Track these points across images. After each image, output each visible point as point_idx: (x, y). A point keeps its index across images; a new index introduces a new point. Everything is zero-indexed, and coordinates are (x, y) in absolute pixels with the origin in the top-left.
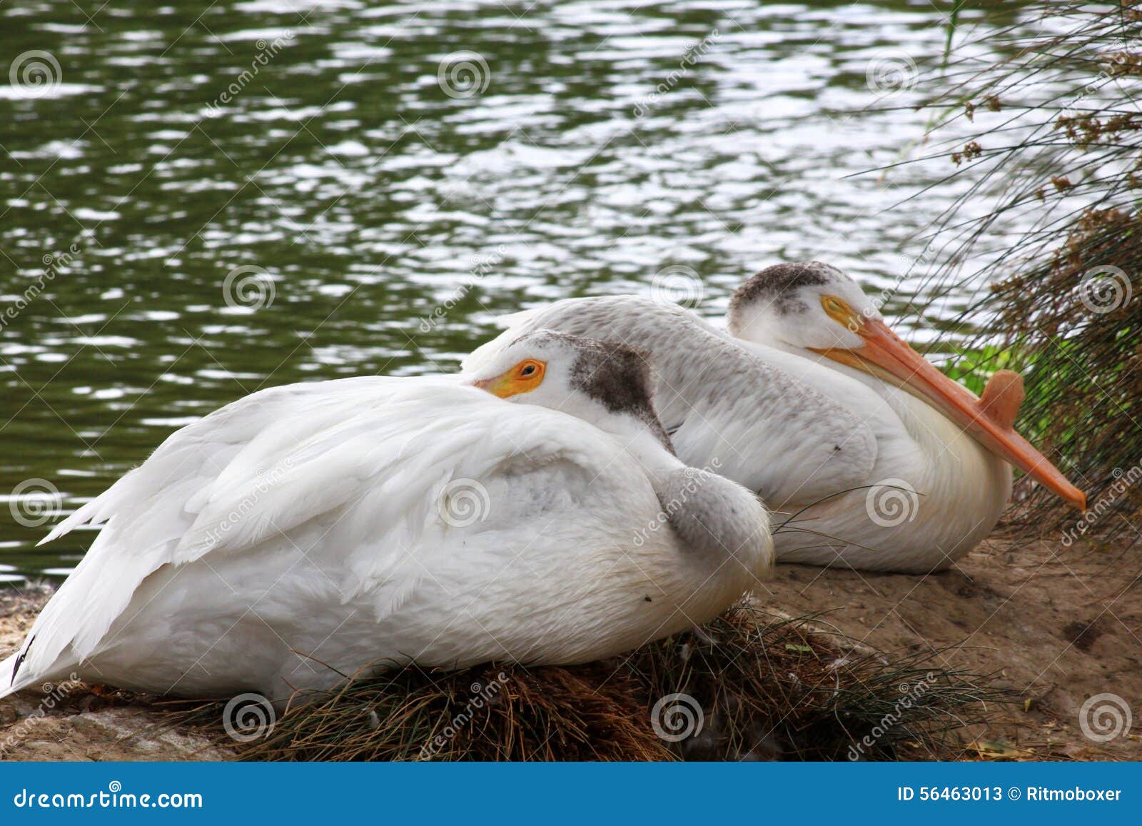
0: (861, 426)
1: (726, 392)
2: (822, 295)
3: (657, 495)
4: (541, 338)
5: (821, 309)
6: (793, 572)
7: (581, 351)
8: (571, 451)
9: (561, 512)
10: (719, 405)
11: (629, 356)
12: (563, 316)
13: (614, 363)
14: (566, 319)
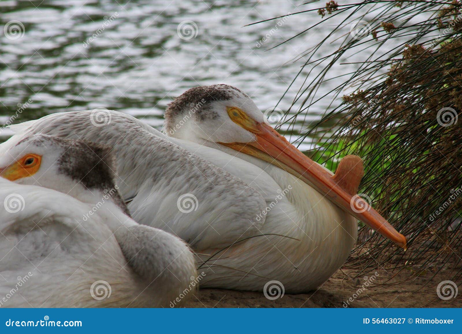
0: (255, 194)
1: (164, 173)
2: (227, 107)
3: (119, 244)
4: (38, 140)
5: (227, 116)
6: (212, 294)
7: (65, 148)
8: (61, 216)
9: (54, 257)
10: (160, 182)
11: (98, 150)
12: (54, 125)
13: (88, 155)
14: (56, 126)
